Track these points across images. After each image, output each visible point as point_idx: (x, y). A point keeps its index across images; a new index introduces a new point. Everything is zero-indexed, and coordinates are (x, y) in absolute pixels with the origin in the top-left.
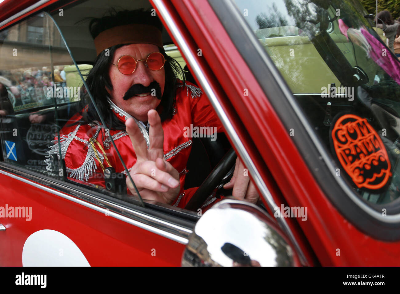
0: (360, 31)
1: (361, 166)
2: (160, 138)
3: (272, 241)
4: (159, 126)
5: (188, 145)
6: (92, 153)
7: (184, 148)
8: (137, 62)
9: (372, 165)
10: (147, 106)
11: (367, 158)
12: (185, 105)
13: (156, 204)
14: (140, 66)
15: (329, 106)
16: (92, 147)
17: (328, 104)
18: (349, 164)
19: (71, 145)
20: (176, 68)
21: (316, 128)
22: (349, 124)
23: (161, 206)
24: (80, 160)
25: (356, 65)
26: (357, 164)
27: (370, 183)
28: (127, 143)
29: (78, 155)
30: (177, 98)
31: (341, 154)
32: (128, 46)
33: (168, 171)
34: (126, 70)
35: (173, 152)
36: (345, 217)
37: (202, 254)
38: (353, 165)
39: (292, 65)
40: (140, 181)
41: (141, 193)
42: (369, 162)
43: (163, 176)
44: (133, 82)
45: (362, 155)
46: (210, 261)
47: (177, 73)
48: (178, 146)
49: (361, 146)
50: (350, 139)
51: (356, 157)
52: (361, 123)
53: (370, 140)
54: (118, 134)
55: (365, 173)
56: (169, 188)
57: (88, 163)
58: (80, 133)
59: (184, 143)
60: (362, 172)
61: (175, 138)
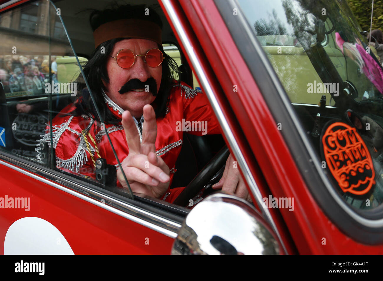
0: (355, 46)
1: (347, 172)
2: (153, 133)
3: (261, 236)
4: (154, 121)
5: (178, 145)
6: (83, 144)
7: (175, 147)
8: (135, 56)
9: (357, 172)
10: (142, 101)
11: (353, 165)
12: (178, 105)
13: (145, 198)
14: (139, 61)
15: (318, 117)
16: (84, 139)
17: (317, 115)
18: (336, 169)
19: (63, 136)
20: (173, 67)
21: (308, 133)
22: (339, 132)
23: (149, 199)
24: (72, 151)
25: (347, 80)
26: (344, 169)
27: (354, 189)
28: (118, 138)
29: (69, 146)
30: (171, 97)
31: (329, 159)
32: (128, 41)
33: (159, 166)
34: (124, 64)
35: (163, 150)
36: (330, 219)
37: (191, 244)
38: (339, 170)
39: (287, 74)
40: (132, 174)
41: (132, 185)
42: (355, 169)
43: (154, 170)
44: (130, 77)
45: (349, 162)
46: (199, 251)
47: (174, 72)
48: (168, 145)
49: (348, 153)
50: (339, 146)
51: (343, 163)
52: (350, 132)
53: (358, 148)
54: (110, 128)
55: (351, 179)
56: (159, 182)
57: (79, 155)
58: (73, 124)
59: (175, 142)
60: (348, 178)
61: (166, 137)
